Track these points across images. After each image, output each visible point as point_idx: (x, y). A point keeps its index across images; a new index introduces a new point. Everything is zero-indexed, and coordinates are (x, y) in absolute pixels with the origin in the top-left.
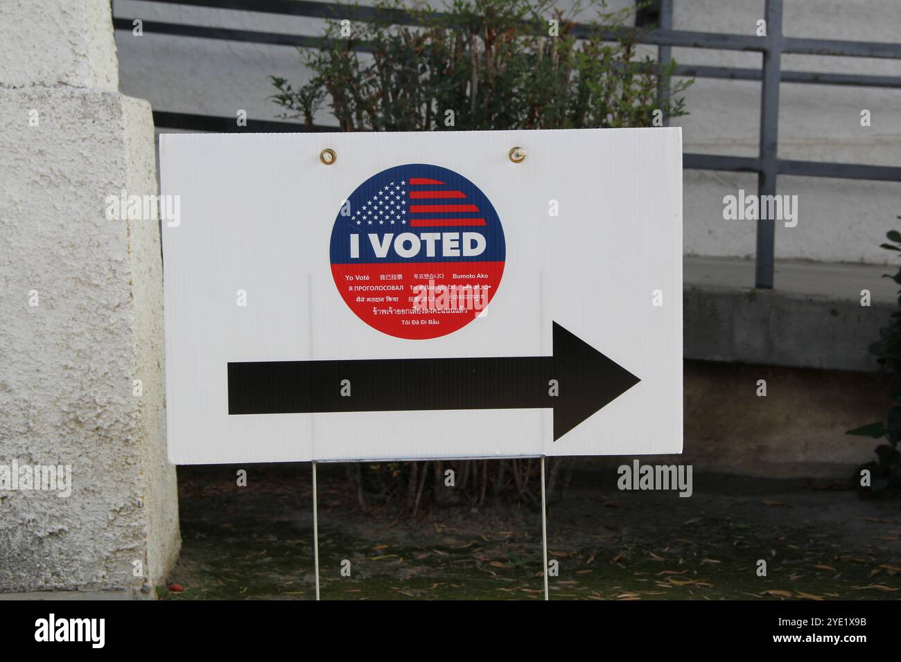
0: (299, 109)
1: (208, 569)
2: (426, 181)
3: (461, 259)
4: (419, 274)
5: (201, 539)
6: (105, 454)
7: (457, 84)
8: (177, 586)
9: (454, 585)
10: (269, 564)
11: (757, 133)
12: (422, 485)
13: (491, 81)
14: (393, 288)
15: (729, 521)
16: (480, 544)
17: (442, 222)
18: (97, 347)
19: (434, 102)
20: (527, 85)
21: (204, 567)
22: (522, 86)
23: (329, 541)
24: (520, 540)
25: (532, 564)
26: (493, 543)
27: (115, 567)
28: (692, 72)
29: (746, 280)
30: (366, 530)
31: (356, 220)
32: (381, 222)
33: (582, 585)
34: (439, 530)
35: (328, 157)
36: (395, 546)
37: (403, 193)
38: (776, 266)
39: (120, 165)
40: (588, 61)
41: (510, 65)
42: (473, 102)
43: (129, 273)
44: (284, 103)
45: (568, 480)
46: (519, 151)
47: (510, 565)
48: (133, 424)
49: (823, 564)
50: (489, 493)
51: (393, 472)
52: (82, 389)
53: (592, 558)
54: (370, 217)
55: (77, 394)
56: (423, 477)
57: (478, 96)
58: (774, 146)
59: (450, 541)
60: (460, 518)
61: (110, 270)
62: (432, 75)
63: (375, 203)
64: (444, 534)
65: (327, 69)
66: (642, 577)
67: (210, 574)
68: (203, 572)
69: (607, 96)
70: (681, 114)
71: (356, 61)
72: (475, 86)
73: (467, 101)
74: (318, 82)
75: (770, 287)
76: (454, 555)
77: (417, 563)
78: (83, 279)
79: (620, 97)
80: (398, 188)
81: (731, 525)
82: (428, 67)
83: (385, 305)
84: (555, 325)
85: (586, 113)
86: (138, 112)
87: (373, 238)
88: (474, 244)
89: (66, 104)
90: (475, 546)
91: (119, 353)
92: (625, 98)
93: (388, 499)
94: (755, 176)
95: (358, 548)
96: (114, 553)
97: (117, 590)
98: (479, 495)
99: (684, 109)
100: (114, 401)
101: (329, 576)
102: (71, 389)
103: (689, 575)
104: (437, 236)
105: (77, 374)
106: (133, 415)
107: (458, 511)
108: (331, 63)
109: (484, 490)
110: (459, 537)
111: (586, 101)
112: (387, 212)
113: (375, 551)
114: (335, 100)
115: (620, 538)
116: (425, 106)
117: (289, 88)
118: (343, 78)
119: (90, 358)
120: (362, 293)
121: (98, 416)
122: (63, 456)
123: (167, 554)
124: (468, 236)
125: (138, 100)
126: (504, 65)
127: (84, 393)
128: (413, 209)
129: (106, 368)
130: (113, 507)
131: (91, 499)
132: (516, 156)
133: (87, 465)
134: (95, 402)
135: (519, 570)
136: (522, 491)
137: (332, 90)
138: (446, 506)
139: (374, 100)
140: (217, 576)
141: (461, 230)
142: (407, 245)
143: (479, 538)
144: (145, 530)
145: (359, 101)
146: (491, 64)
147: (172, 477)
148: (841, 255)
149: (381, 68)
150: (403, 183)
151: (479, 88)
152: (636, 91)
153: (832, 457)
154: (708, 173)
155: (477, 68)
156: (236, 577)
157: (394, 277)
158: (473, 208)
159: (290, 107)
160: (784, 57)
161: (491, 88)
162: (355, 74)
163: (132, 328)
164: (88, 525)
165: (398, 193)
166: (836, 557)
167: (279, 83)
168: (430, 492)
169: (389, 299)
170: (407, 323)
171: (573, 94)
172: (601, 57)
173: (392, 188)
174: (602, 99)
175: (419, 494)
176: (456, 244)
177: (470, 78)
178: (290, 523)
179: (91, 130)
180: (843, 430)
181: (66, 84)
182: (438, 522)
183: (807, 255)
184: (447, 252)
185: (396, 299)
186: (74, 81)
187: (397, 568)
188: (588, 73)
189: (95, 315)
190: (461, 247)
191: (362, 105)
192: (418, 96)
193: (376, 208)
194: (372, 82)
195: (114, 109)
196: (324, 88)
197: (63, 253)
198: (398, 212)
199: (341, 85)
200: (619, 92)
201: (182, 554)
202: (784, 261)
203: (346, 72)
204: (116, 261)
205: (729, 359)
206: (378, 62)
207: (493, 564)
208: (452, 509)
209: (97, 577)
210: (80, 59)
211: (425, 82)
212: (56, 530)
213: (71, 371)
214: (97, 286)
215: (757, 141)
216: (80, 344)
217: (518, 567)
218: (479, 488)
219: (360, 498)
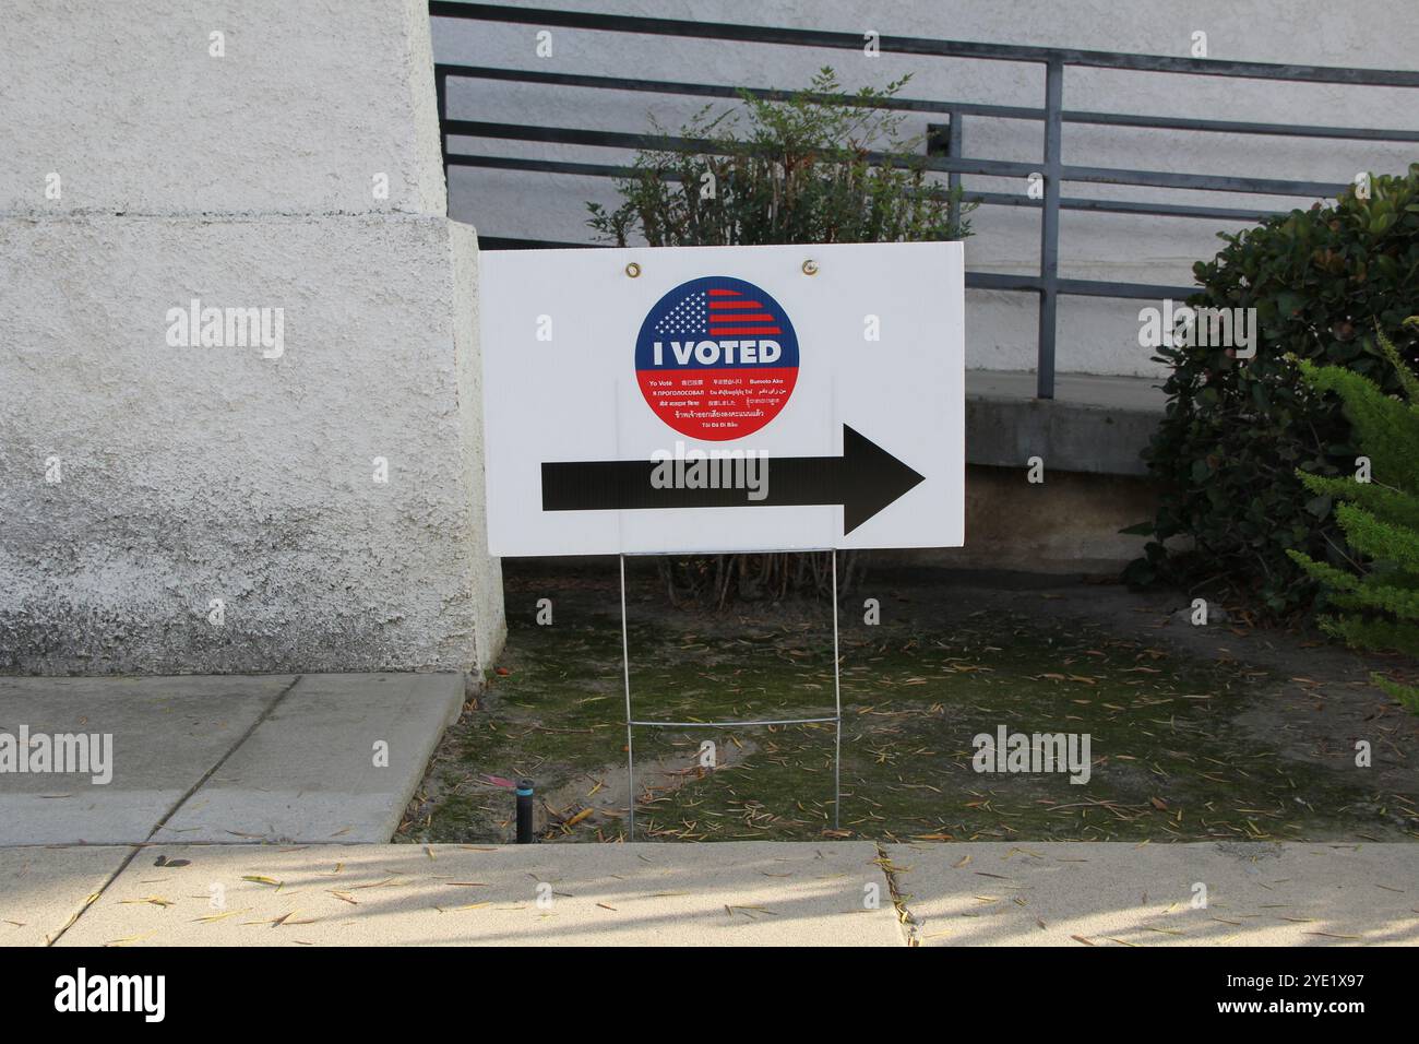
0: (612, 232)
1: (532, 655)
2: (725, 293)
3: (758, 365)
4: (718, 379)
5: (525, 629)
6: (436, 549)
7: (758, 207)
8: (503, 670)
9: (756, 671)
10: (587, 652)
11: (1039, 255)
12: (727, 581)
13: (791, 204)
14: (694, 393)
15: (1011, 613)
16: (781, 635)
17: (739, 331)
18: (427, 452)
19: (738, 223)
20: (824, 207)
21: (527, 653)
22: (820, 209)
23: (642, 632)
24: (818, 631)
25: (827, 652)
26: (793, 634)
27: (447, 652)
28: (979, 199)
29: (1030, 391)
30: (675, 622)
31: (660, 329)
32: (683, 331)
33: (874, 670)
34: (744, 622)
35: (633, 270)
36: (702, 636)
37: (703, 303)
38: (1056, 378)
39: (447, 284)
40: (880, 186)
41: (807, 189)
42: (774, 224)
43: (455, 383)
44: (598, 227)
45: (863, 575)
46: (812, 264)
47: (808, 653)
48: (460, 522)
49: (1095, 650)
50: (790, 588)
51: (699, 570)
52: (414, 490)
53: (884, 647)
54: (672, 327)
55: (410, 495)
56: (729, 573)
57: (778, 219)
58: (1054, 266)
59: (754, 632)
60: (763, 611)
61: (438, 380)
62: (735, 199)
63: (677, 313)
64: (748, 626)
65: (638, 194)
66: (928, 663)
67: (533, 660)
68: (527, 658)
69: (899, 219)
70: (967, 235)
71: (665, 187)
72: (776, 209)
73: (768, 223)
74: (631, 206)
75: (1051, 397)
76: (757, 645)
77: (723, 651)
78: (414, 389)
79: (911, 219)
80: (698, 299)
81: (1013, 616)
82: (731, 191)
83: (686, 409)
84: (846, 427)
85: (880, 234)
86: (464, 235)
87: (676, 346)
88: (770, 351)
89: (399, 229)
90: (776, 636)
91: (447, 457)
92: (915, 220)
93: (697, 593)
94: (1038, 294)
95: (668, 638)
96: (446, 639)
97: (449, 672)
98: (780, 591)
99: (971, 230)
100: (443, 501)
101: (642, 663)
102: (404, 490)
103: (973, 661)
104: (735, 344)
105: (409, 476)
106: (460, 514)
107: (761, 604)
108: (642, 189)
109: (784, 585)
110: (761, 629)
111: (879, 223)
112: (688, 322)
113: (684, 641)
114: (645, 223)
115: (911, 629)
116: (729, 228)
117: (603, 213)
118: (653, 202)
119: (421, 461)
120: (665, 398)
121: (429, 515)
122: (399, 551)
123: (495, 641)
124: (764, 344)
125: (464, 225)
126: (802, 190)
127: (416, 493)
128: (712, 318)
129: (436, 471)
130: (444, 598)
131: (425, 590)
132: (809, 269)
133: (421, 559)
134: (426, 502)
135: (816, 659)
136: (820, 586)
137: (643, 214)
138: (749, 601)
139: (681, 222)
140: (540, 662)
141: (757, 338)
142: (707, 353)
143: (781, 629)
144: (473, 618)
145: (667, 223)
146: (790, 189)
147: (498, 572)
148: (1115, 370)
149: (687, 193)
150: (703, 294)
151: (779, 211)
152: (925, 213)
153: (1105, 554)
154: (995, 292)
155: (778, 192)
156: (557, 663)
157: (695, 383)
158: (768, 317)
159: (604, 230)
160: (1063, 184)
161: (790, 210)
162: (664, 199)
163: (458, 433)
164: (423, 614)
165: (698, 304)
166: (1106, 644)
167: (594, 208)
168: (735, 588)
169: (690, 403)
170: (708, 425)
171: (866, 216)
172: (893, 182)
173: (693, 299)
174: (894, 220)
175: (725, 590)
176: (753, 352)
177: (770, 203)
178: (606, 615)
179: (421, 253)
180: (1116, 528)
181: (399, 211)
182: (742, 614)
183: (1087, 368)
184: (744, 359)
185: (696, 403)
186: (406, 207)
187: (704, 656)
188: (880, 196)
189: (425, 422)
190: (757, 354)
191: (670, 227)
192: (723, 219)
193: (678, 318)
194: (680, 206)
195: (443, 234)
196: (635, 212)
197: (397, 365)
198: (698, 322)
199: (652, 209)
200: (910, 215)
201: (508, 642)
202: (1065, 374)
203: (656, 196)
204: (444, 372)
205: (1013, 464)
206: (686, 188)
207: (793, 652)
208: (756, 603)
209: (432, 661)
210: (412, 187)
211: (729, 206)
212: (394, 617)
213: (404, 474)
214: (426, 395)
215: (1039, 264)
216: (411, 449)
217: (815, 655)
218: (780, 584)
219: (671, 592)
